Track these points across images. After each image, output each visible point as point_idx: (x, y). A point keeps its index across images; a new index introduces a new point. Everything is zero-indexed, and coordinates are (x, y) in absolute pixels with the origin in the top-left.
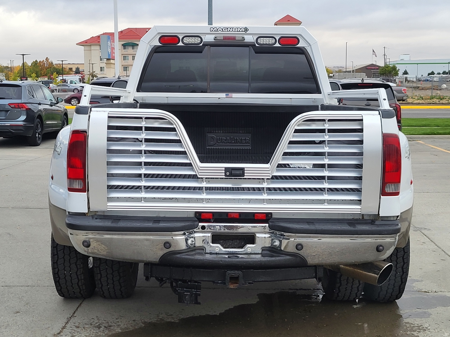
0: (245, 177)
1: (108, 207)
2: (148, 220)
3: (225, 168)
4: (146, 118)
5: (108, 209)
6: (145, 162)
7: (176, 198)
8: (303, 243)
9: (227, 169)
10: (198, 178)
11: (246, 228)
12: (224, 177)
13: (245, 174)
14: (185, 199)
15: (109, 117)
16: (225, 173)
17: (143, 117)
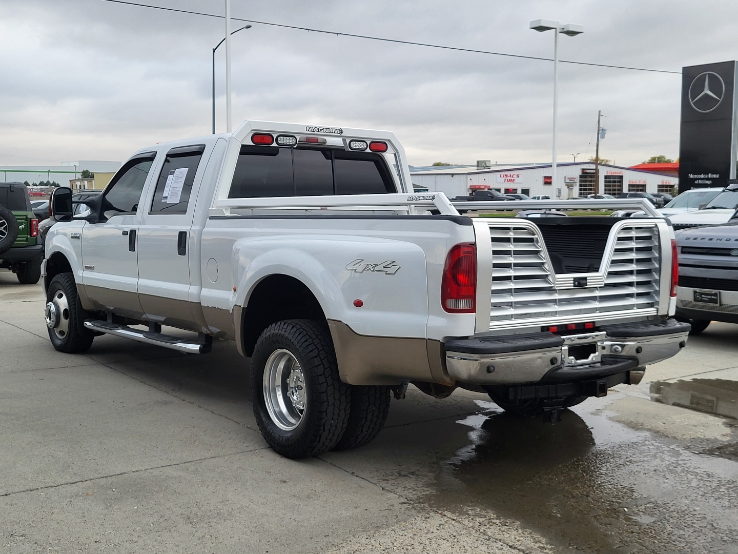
0: (587, 286)
1: (490, 327)
2: (521, 338)
3: (574, 278)
4: (514, 229)
5: (490, 330)
6: (514, 276)
7: (530, 314)
8: (641, 346)
9: (575, 279)
10: (556, 290)
11: (591, 337)
12: (573, 287)
13: (588, 284)
14: (536, 313)
15: (491, 228)
16: (574, 283)
17: (511, 227)
